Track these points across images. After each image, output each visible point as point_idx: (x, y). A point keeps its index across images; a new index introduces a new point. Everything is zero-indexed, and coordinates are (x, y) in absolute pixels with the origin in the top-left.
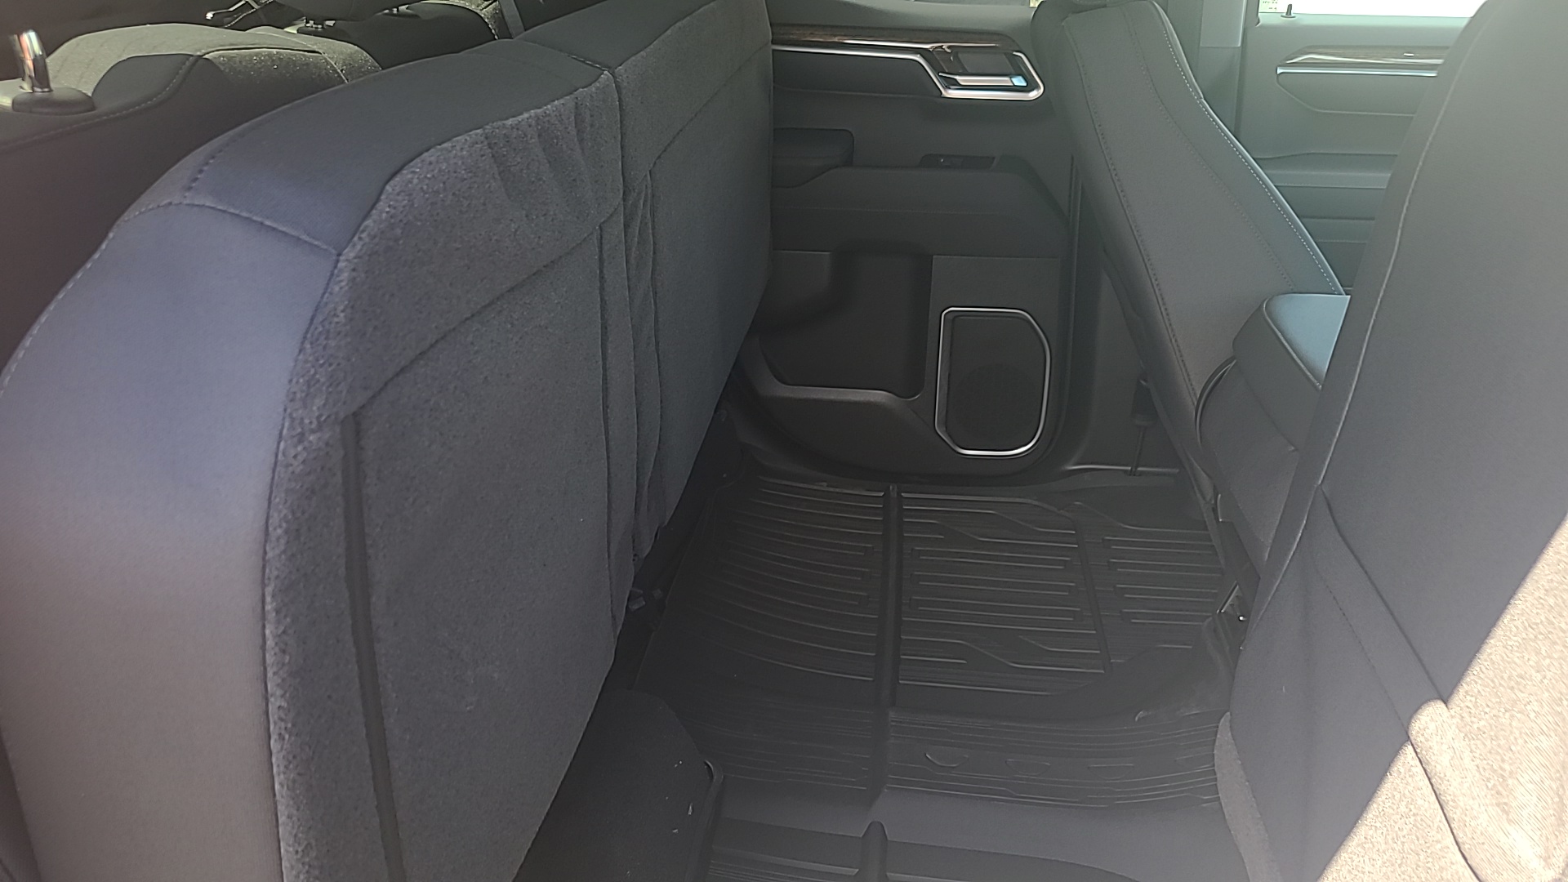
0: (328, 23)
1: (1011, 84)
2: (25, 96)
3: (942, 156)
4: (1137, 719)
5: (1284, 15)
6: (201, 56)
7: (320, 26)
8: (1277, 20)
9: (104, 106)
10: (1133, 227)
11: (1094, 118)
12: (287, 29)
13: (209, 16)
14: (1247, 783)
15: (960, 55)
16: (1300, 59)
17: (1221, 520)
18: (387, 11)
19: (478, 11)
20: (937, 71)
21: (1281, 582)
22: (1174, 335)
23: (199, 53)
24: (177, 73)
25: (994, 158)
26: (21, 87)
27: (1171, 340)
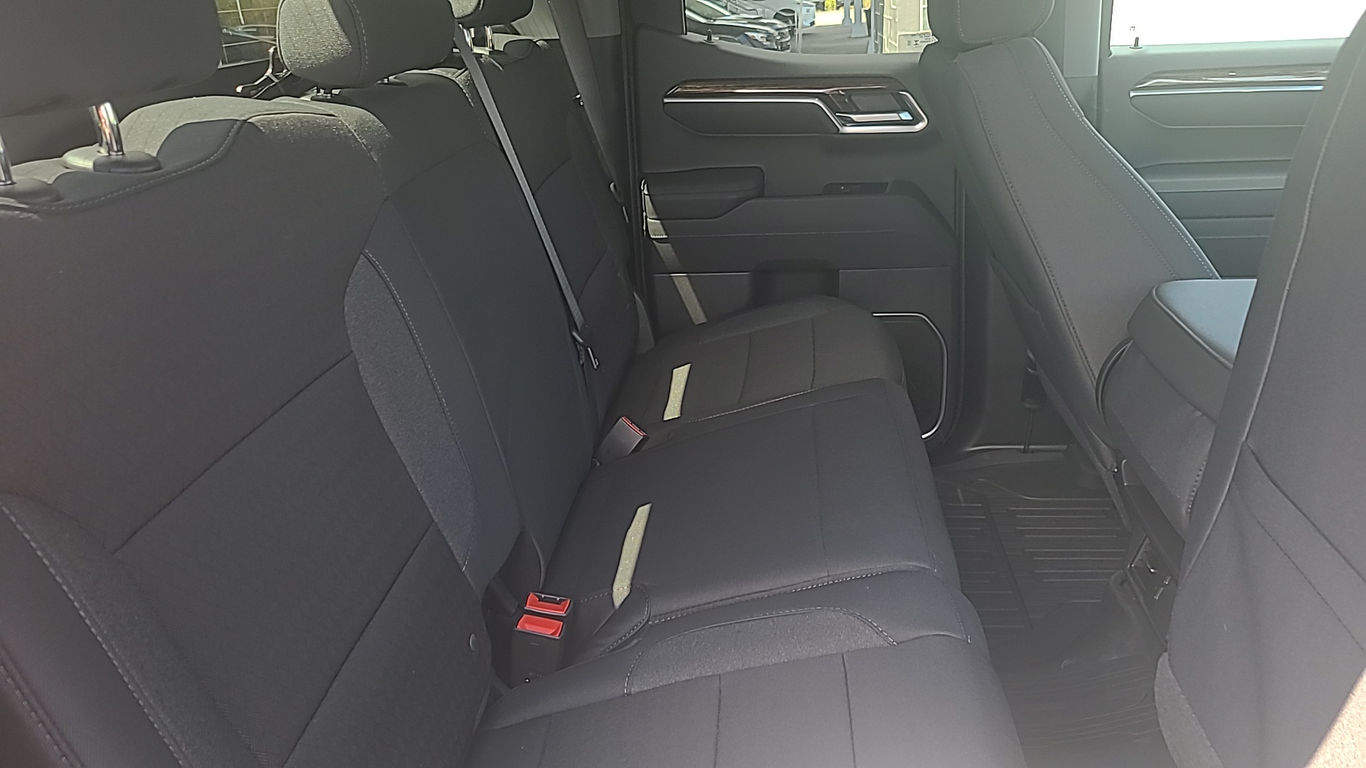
0: (334, 92)
1: (899, 119)
2: (104, 159)
3: (842, 184)
4: (1062, 666)
5: (1133, 46)
6: (245, 121)
7: (329, 95)
8: (1128, 52)
9: (169, 166)
10: (1030, 231)
11: (989, 138)
12: (302, 98)
13: (239, 89)
14: (1194, 715)
15: (853, 98)
16: (1151, 83)
17: (1125, 484)
18: (379, 82)
19: (454, 79)
20: (834, 112)
21: (1212, 530)
22: (1071, 324)
23: (243, 118)
24: (228, 136)
25: (887, 184)
26: (99, 152)
27: (1069, 328)
